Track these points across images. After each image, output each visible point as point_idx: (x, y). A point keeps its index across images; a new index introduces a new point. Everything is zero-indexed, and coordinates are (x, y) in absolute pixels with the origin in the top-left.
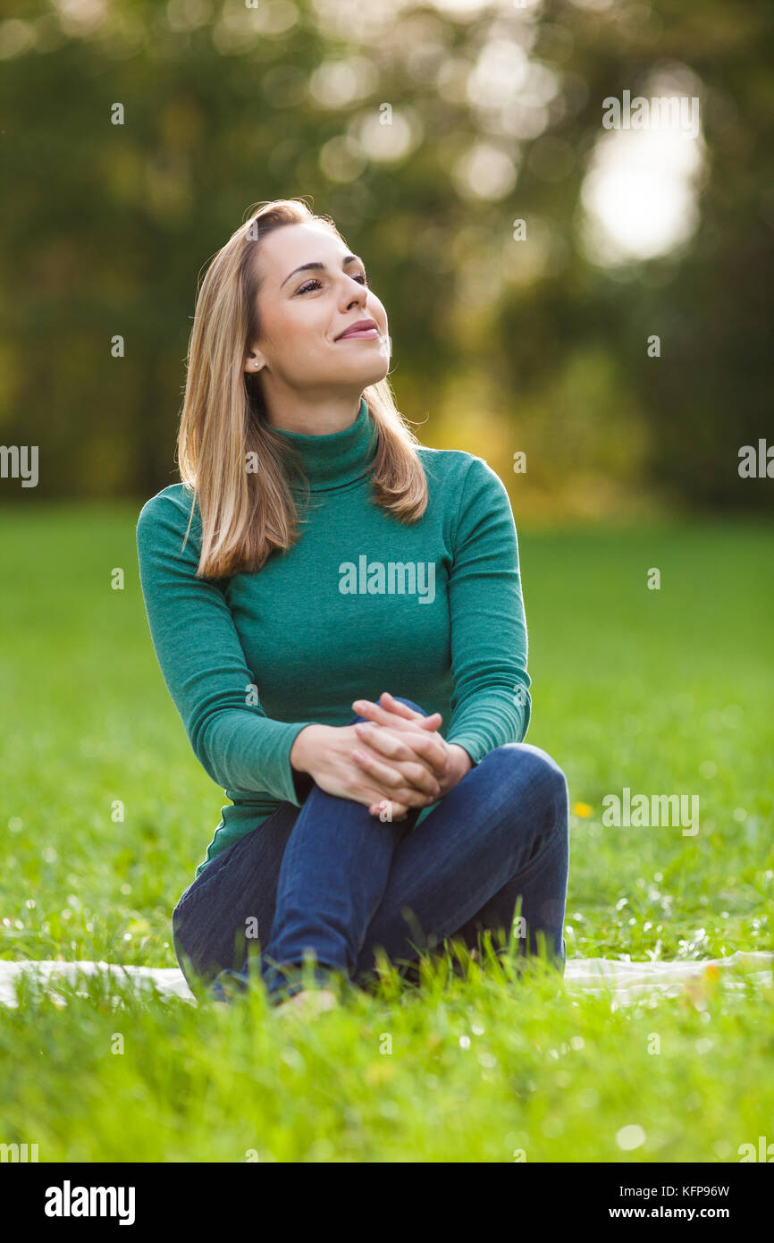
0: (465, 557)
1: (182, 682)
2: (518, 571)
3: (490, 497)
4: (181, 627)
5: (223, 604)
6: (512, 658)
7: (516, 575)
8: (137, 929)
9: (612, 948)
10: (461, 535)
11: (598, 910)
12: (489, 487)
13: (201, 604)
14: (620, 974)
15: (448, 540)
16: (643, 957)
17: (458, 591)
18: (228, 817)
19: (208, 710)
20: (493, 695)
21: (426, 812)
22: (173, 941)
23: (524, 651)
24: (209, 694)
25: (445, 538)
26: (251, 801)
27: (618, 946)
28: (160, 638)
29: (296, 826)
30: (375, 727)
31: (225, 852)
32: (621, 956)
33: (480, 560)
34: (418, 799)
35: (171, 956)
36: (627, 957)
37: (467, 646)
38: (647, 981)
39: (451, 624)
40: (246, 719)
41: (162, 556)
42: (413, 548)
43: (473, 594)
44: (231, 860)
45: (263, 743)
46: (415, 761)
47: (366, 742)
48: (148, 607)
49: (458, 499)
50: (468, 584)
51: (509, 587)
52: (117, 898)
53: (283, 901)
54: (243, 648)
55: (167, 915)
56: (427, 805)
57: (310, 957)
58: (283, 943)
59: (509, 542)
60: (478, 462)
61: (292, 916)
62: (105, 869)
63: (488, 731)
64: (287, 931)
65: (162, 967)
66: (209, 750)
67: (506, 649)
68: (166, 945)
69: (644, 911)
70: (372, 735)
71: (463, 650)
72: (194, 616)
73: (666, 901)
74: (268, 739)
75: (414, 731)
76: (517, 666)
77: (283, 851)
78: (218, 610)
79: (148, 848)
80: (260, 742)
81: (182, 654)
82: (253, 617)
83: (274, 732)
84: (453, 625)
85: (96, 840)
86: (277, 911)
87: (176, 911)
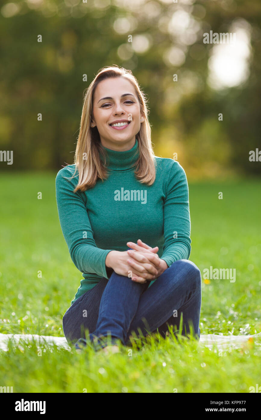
0: (170, 197)
1: (69, 233)
2: (188, 202)
3: (180, 175)
4: (69, 214)
5: (84, 207)
6: (185, 233)
7: (188, 204)
8: (50, 323)
9: (216, 331)
10: (169, 189)
11: (212, 317)
12: (180, 172)
13: (77, 206)
14: (218, 340)
15: (164, 190)
16: (228, 334)
17: (167, 209)
18: (83, 283)
19: (77, 243)
20: (177, 245)
21: (152, 282)
22: (63, 328)
23: (189, 230)
24: (78, 238)
25: (163, 189)
26: (91, 277)
27: (219, 330)
28: (62, 217)
29: (106, 288)
30: (135, 251)
31: (81, 296)
32: (220, 333)
33: (175, 198)
34: (150, 276)
35: (62, 333)
36: (222, 334)
37: (169, 228)
38: (229, 343)
39: (164, 220)
40: (91, 247)
41: (64, 189)
42: (152, 192)
43: (172, 211)
44: (83, 299)
45: (96, 255)
46: (149, 263)
47: (132, 257)
48: (58, 207)
49: (168, 176)
50: (171, 206)
51: (185, 207)
52: (44, 312)
53: (101, 314)
54: (90, 222)
55: (61, 318)
56: (152, 279)
57: (109, 334)
58: (101, 329)
59: (186, 192)
60: (176, 163)
61: (104, 319)
62: (40, 302)
63: (175, 256)
64: (102, 325)
65: (59, 337)
66: (76, 257)
67: (183, 230)
68: (60, 329)
69: (228, 317)
70: (134, 254)
71: (168, 229)
72: (74, 210)
73: (235, 314)
74: (98, 254)
75: (148, 253)
76: (187, 236)
77: (101, 296)
78: (83, 209)
79: (54, 294)
80: (95, 255)
81: (70, 223)
82: (95, 214)
83: (100, 252)
84: (165, 221)
85: (37, 292)
86: (99, 318)
87: (64, 317)
